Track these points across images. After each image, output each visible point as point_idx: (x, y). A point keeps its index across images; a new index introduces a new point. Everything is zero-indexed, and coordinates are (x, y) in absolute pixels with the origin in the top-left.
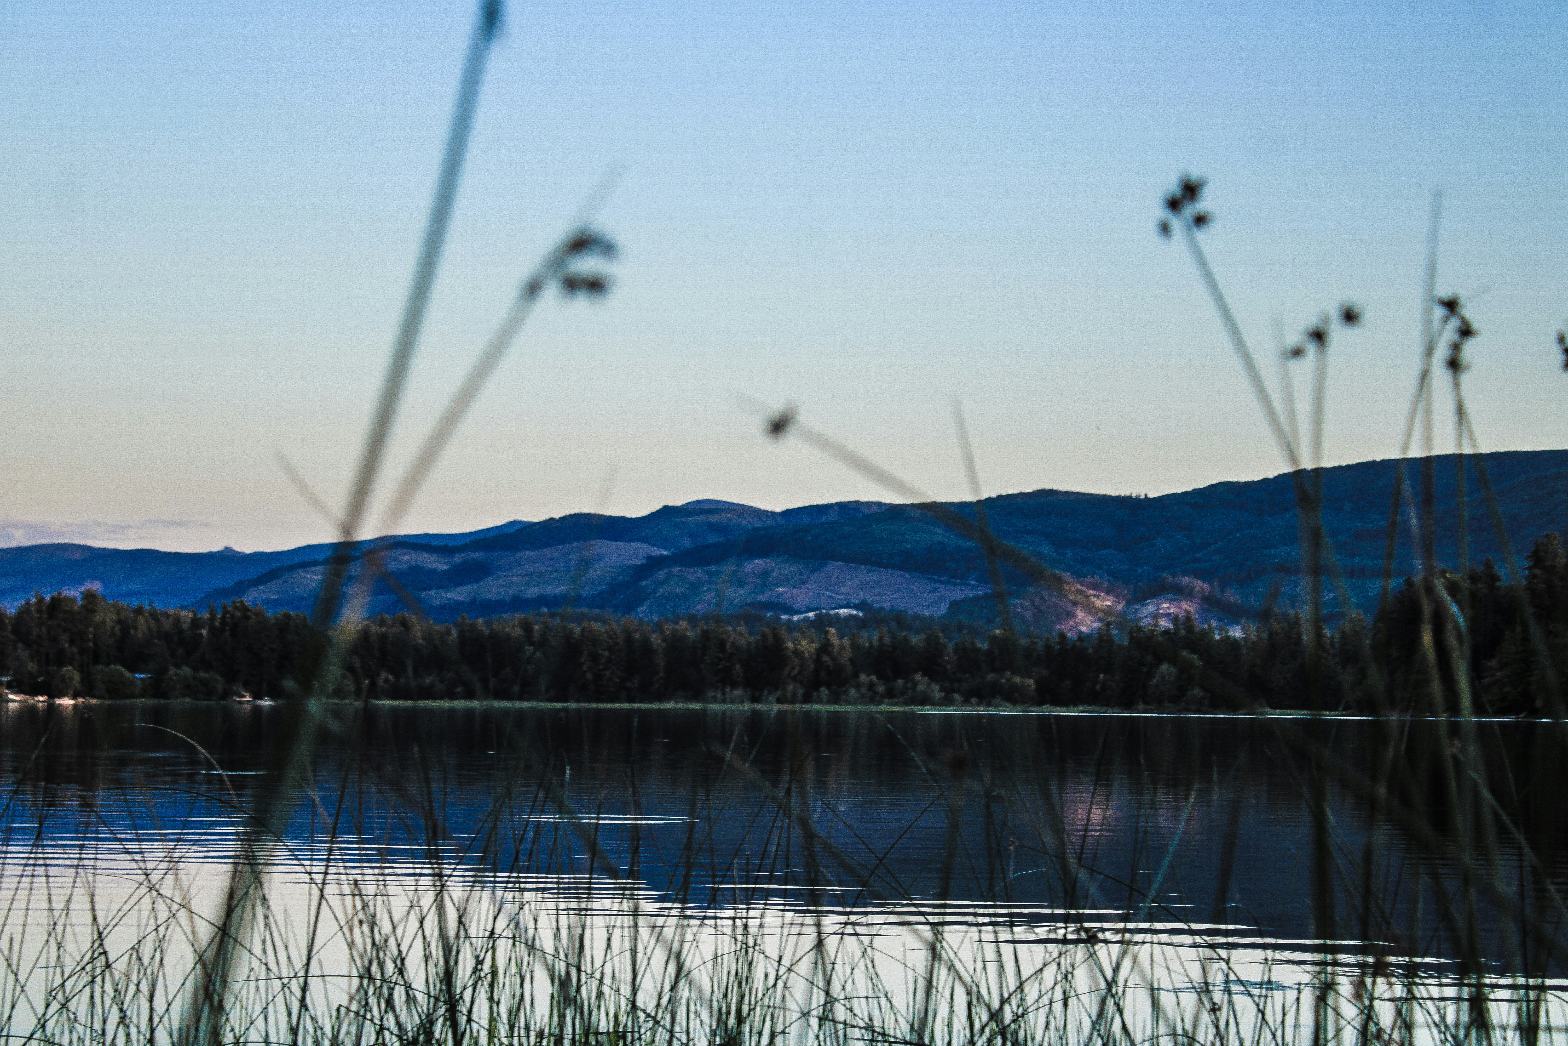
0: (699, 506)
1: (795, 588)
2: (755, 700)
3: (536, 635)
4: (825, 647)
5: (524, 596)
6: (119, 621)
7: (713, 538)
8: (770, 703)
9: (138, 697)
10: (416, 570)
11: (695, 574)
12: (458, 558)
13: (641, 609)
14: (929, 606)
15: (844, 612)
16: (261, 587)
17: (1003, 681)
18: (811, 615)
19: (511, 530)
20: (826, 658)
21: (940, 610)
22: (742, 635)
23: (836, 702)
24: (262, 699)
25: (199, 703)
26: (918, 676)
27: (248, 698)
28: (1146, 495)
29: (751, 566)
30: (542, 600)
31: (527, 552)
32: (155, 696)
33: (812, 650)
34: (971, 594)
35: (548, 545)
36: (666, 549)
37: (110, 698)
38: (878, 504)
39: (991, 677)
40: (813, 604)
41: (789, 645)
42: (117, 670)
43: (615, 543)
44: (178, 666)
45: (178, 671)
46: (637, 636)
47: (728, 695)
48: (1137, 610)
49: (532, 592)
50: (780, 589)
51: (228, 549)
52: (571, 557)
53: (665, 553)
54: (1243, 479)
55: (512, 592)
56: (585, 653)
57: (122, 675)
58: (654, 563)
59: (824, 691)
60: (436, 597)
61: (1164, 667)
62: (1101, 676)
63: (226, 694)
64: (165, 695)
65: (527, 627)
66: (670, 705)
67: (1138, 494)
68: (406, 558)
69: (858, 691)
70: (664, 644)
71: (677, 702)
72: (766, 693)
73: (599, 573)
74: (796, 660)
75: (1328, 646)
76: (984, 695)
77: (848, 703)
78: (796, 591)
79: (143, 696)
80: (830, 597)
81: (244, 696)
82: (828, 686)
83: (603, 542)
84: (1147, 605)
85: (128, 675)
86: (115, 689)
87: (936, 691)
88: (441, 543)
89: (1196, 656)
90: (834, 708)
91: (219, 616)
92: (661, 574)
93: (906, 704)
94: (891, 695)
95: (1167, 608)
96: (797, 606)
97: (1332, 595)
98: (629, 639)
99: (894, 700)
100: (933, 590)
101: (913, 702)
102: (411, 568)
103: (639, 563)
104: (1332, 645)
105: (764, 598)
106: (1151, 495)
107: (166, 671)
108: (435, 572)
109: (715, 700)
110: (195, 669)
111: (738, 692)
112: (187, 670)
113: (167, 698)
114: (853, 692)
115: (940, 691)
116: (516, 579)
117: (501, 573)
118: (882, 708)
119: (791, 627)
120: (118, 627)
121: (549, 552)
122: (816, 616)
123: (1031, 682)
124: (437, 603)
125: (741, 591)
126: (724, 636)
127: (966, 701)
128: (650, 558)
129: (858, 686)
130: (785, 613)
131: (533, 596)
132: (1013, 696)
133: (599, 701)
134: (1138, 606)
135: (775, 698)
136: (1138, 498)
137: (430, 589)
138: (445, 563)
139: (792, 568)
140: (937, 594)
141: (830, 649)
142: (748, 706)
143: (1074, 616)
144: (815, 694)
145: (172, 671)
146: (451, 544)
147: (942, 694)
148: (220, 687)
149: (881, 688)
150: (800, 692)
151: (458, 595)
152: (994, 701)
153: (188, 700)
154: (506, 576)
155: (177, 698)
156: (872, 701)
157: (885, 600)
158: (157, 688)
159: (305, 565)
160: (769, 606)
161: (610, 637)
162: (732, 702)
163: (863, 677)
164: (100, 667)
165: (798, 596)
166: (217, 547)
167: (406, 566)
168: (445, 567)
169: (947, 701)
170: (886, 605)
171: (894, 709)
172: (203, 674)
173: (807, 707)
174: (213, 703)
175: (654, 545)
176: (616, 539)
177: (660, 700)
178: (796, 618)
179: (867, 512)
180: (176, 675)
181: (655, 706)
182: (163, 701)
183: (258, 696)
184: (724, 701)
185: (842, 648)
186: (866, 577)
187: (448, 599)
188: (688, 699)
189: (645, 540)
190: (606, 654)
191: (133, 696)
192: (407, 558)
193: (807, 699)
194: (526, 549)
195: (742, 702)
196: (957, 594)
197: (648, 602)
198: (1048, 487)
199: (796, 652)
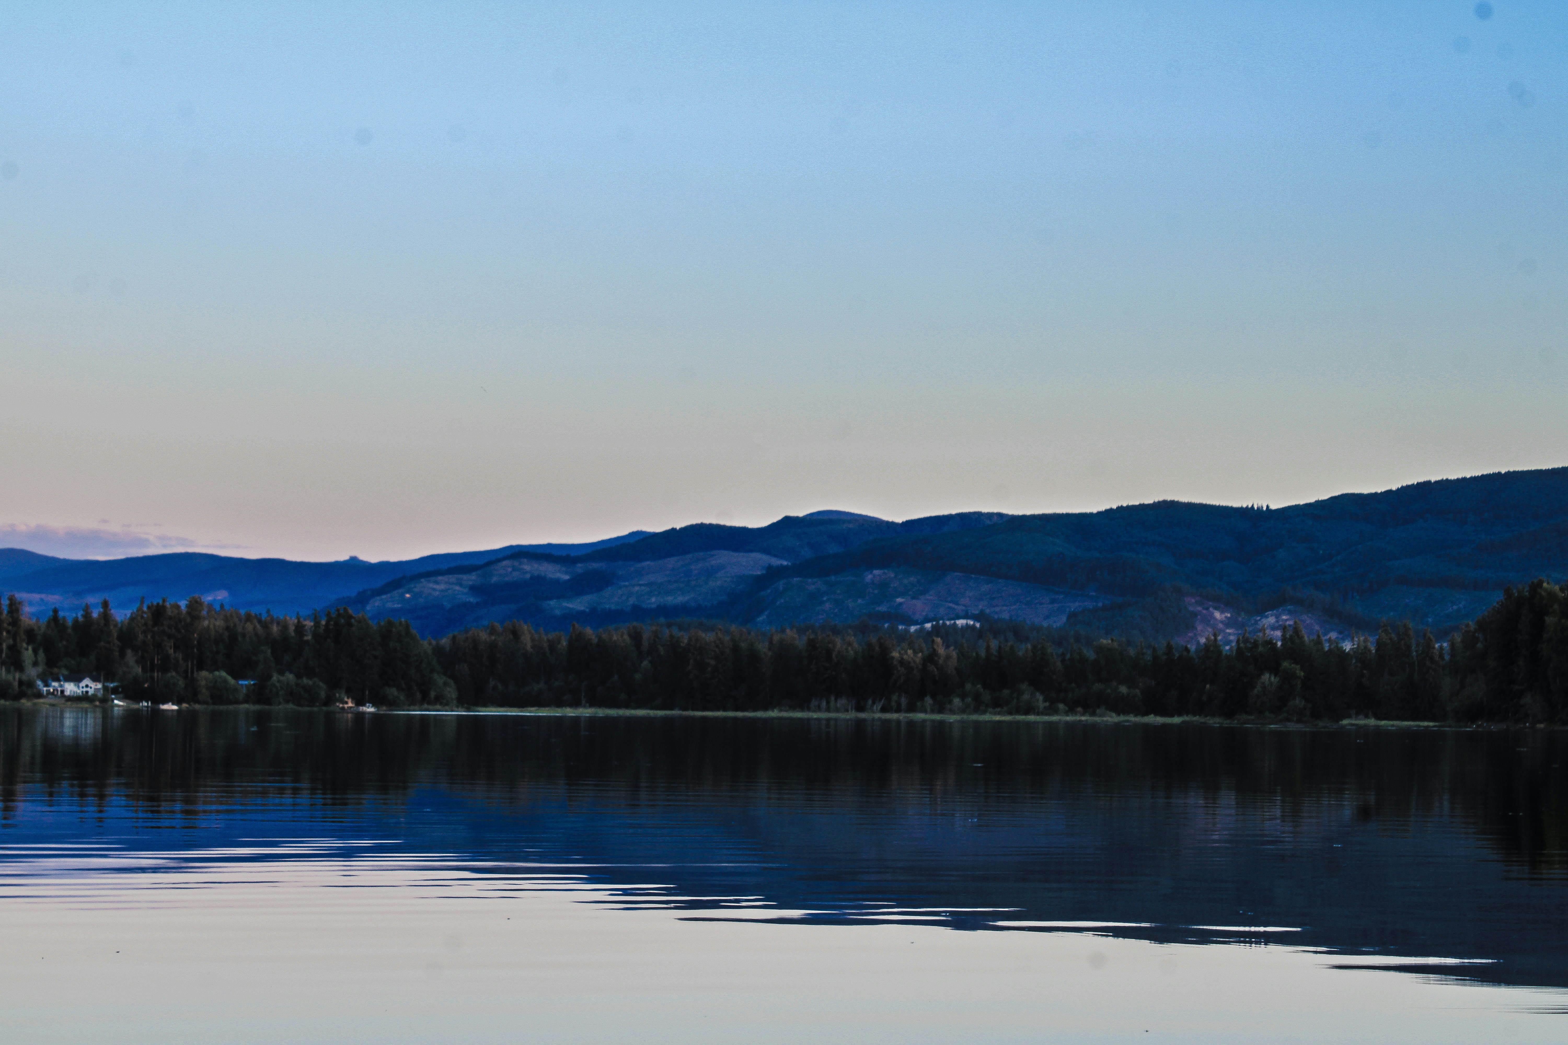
0: (820, 517)
1: (913, 598)
2: (860, 708)
3: (645, 644)
4: (931, 657)
5: (644, 606)
6: (227, 628)
7: (834, 549)
8: (873, 712)
9: (242, 703)
10: (538, 580)
11: (814, 585)
12: (580, 568)
13: (760, 619)
14: (1047, 617)
15: (960, 622)
16: (384, 597)
17: (1109, 691)
18: (928, 626)
19: (632, 541)
20: (931, 668)
21: (1059, 621)
22: (850, 644)
23: (940, 711)
24: (364, 705)
25: (300, 709)
26: (1024, 686)
27: (350, 705)
28: (1268, 506)
29: (870, 577)
30: (663, 610)
31: (648, 563)
32: (258, 702)
33: (918, 660)
34: (1089, 605)
35: (669, 555)
36: (786, 560)
37: (214, 703)
38: (1000, 515)
39: (1098, 686)
40: (931, 615)
41: (895, 654)
42: (220, 677)
43: (735, 554)
44: (281, 673)
45: (282, 678)
46: (743, 645)
47: (832, 704)
48: (1256, 622)
49: (653, 601)
50: (899, 600)
51: (354, 559)
52: (693, 567)
53: (785, 563)
54: (1366, 490)
55: (632, 601)
56: (692, 661)
57: (226, 681)
58: (773, 574)
59: (928, 700)
60: (556, 606)
61: (1266, 677)
62: (1208, 686)
63: (329, 701)
64: (268, 702)
65: (636, 637)
66: (774, 714)
67: (1260, 505)
68: (527, 567)
69: (963, 700)
70: (770, 654)
71: (781, 711)
72: (870, 702)
73: (719, 583)
74: (902, 670)
75: (1437, 658)
76: (1088, 705)
77: (952, 712)
78: (914, 602)
79: (246, 701)
80: (949, 608)
81: (347, 703)
82: (933, 697)
83: (725, 552)
84: (1267, 617)
85: (231, 681)
86: (219, 695)
87: (1040, 701)
88: (564, 553)
89: (1298, 667)
90: (937, 717)
91: (323, 622)
92: (781, 585)
93: (1010, 713)
94: (997, 704)
95: (1286, 620)
96: (918, 617)
97: (1455, 607)
98: (736, 648)
99: (998, 710)
100: (1053, 601)
101: (1018, 712)
102: (532, 578)
103: (759, 573)
104: (1441, 656)
105: (882, 608)
106: (1273, 507)
107: (270, 677)
108: (557, 581)
109: (819, 709)
110: (298, 676)
111: (842, 702)
112: (290, 677)
113: (270, 704)
114: (957, 701)
115: (1045, 701)
116: (637, 588)
117: (623, 584)
118: (987, 717)
119: (904, 637)
120: (226, 633)
121: (671, 562)
122: (933, 626)
123: (1138, 691)
124: (558, 612)
125: (860, 601)
126: (830, 646)
127: (1071, 710)
128: (770, 568)
129: (963, 697)
130: (903, 623)
131: (654, 606)
132: (1120, 706)
133: (705, 709)
134: (1259, 618)
135: (879, 707)
136: (1260, 509)
137: (551, 599)
138: (566, 573)
139: (912, 579)
140: (1056, 605)
141: (936, 658)
142: (852, 715)
143: (1194, 628)
144: (919, 704)
145: (275, 677)
146: (573, 554)
147: (1047, 704)
148: (323, 694)
149: (987, 697)
150: (904, 701)
151: (579, 604)
152: (1098, 711)
153: (290, 706)
154: (626, 586)
155: (280, 703)
156: (976, 711)
157: (1004, 613)
158: (260, 695)
159: (428, 575)
160: (885, 616)
161: (717, 646)
162: (837, 710)
163: (968, 686)
164: (204, 673)
165: (919, 606)
166: (343, 557)
167: (528, 576)
168: (567, 577)
169: (1052, 710)
170: (1005, 616)
171: (997, 718)
172: (305, 681)
173: (911, 715)
174: (315, 709)
175: (775, 556)
176: (736, 550)
177: (765, 709)
178: (913, 629)
179: (988, 522)
180: (279, 681)
181: (759, 714)
182: (267, 707)
183: (360, 702)
184: (828, 710)
185: (948, 657)
186: (985, 588)
187: (569, 608)
188: (793, 708)
189: (766, 551)
190: (713, 662)
191: (237, 702)
192: (530, 568)
193: (911, 708)
194: (647, 560)
195: (847, 711)
196: (1074, 606)
197: (766, 613)
198: (1169, 498)
199: (902, 662)
